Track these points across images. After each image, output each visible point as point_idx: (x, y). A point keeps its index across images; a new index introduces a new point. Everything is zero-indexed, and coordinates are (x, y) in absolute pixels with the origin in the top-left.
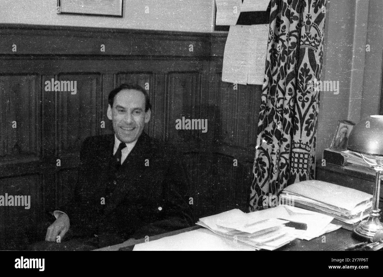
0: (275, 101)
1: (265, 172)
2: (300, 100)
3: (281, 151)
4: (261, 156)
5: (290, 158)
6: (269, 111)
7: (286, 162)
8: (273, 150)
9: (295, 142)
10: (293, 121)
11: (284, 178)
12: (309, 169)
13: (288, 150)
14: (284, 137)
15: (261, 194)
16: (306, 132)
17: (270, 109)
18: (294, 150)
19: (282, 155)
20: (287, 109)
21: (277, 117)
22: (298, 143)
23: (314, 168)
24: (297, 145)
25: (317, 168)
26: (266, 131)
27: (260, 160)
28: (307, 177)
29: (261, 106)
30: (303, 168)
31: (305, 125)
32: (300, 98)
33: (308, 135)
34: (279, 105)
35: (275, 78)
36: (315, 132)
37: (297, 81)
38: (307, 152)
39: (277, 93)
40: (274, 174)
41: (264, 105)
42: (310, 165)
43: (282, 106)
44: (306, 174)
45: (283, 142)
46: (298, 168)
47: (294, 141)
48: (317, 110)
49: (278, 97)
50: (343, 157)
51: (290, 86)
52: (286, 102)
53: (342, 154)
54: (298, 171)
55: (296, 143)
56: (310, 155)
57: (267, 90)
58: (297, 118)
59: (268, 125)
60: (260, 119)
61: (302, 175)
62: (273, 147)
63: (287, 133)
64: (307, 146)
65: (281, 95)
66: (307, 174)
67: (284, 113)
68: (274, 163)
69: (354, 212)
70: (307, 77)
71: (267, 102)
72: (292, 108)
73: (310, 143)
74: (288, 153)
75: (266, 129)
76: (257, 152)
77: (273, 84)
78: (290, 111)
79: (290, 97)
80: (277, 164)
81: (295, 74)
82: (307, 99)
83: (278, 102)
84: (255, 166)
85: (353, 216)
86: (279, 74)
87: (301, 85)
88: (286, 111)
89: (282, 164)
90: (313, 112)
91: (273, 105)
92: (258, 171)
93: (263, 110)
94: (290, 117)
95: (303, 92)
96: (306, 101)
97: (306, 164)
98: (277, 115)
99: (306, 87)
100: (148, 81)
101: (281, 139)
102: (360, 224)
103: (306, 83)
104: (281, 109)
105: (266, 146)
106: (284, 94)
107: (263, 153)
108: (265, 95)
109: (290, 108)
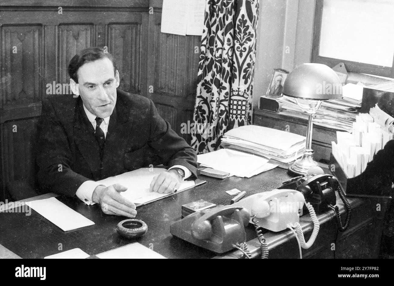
0: (214, 52)
1: (205, 119)
2: (238, 49)
3: (220, 99)
4: (201, 104)
5: (229, 105)
6: (208, 61)
7: (226, 109)
8: (212, 98)
9: (233, 90)
10: (231, 70)
11: (223, 125)
12: (247, 115)
13: (227, 97)
14: (223, 85)
15: (201, 141)
16: (244, 80)
17: (209, 58)
18: (233, 98)
19: (222, 103)
20: (225, 58)
22: (237, 91)
23: (251, 115)
24: (236, 93)
25: (254, 115)
26: (205, 80)
27: (200, 108)
28: (245, 123)
29: (200, 57)
30: (241, 115)
31: (243, 74)
32: (238, 48)
33: (246, 83)
34: (218, 55)
35: (214, 29)
36: (252, 80)
37: (235, 32)
38: (245, 99)
39: (216, 43)
40: (214, 120)
41: (204, 55)
42: (248, 111)
43: (221, 56)
44: (244, 120)
45: (222, 90)
46: (237, 115)
47: (232, 89)
48: (254, 60)
49: (217, 47)
50: (278, 103)
51: (228, 36)
52: (225, 52)
53: (277, 101)
54: (237, 118)
55: (234, 91)
56: (247, 102)
57: (206, 40)
58: (235, 67)
59: (207, 74)
60: (200, 69)
61: (240, 121)
62: (213, 95)
63: (226, 82)
64: (245, 94)
65: (219, 45)
66: (245, 120)
67: (223, 62)
68: (214, 110)
69: (289, 152)
70: (245, 28)
71: (206, 52)
72: (230, 58)
73: (248, 91)
74: (227, 100)
75: (205, 78)
76: (198, 100)
77: (212, 35)
78: (228, 60)
79: (229, 47)
80: (217, 111)
81: (233, 25)
82: (245, 49)
83: (217, 52)
84: (195, 114)
85: (288, 156)
86: (218, 25)
87: (239, 35)
88: (225, 61)
89: (221, 110)
90: (251, 60)
91: (212, 54)
92: (198, 119)
93: (202, 60)
94: (228, 66)
95: (241, 42)
96: (244, 50)
97: (244, 110)
98: (216, 65)
99: (244, 38)
100: (89, 32)
101: (221, 87)
102: (295, 163)
103: (244, 34)
104: (220, 59)
105: (205, 95)
106: (223, 44)
107: (202, 102)
108: (205, 46)
109: (229, 58)
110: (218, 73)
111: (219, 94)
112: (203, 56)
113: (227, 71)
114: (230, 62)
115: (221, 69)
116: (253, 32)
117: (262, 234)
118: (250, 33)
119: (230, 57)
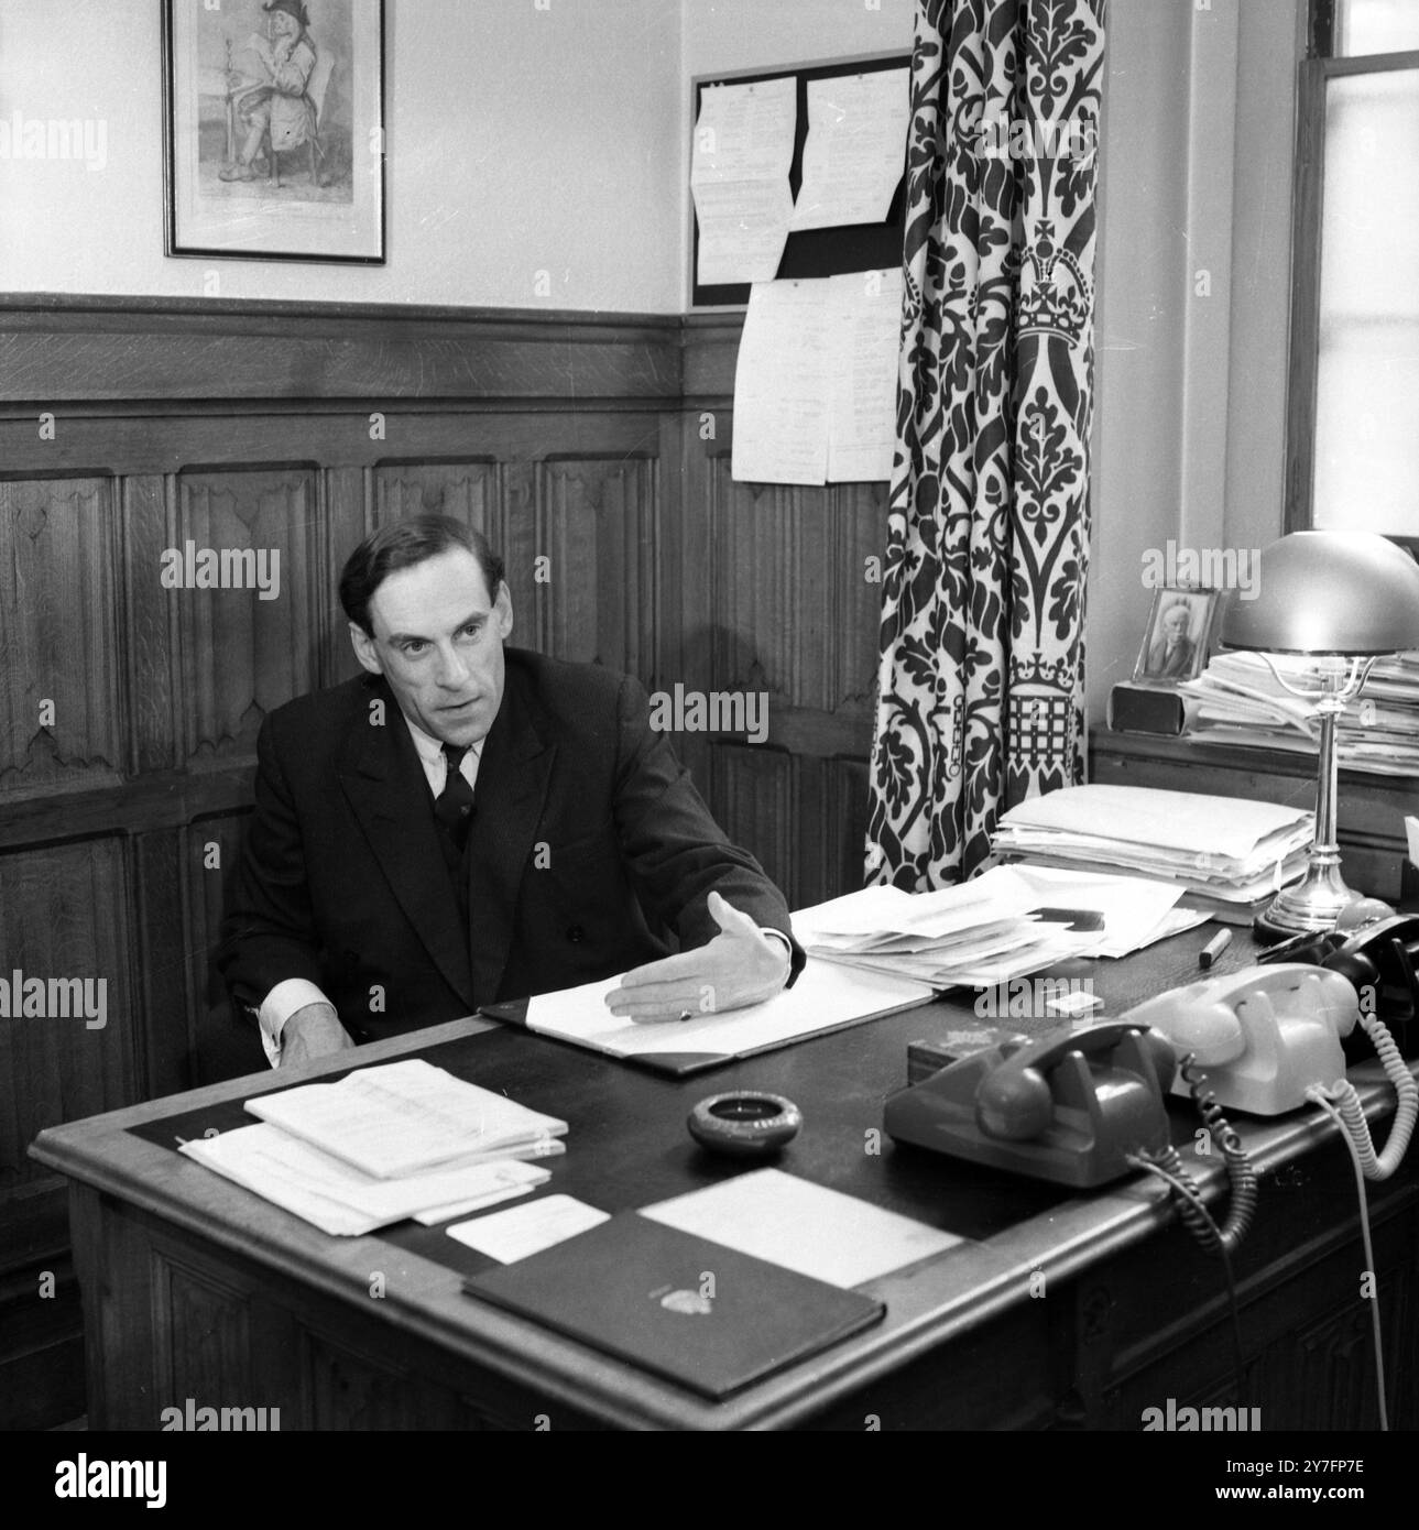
0: (938, 530)
1: (910, 781)
2: (1029, 514)
3: (970, 700)
4: (895, 727)
5: (1005, 718)
6: (915, 568)
7: (992, 734)
8: (940, 699)
9: (1019, 661)
10: (1006, 591)
11: (986, 792)
12: (1070, 753)
13: (996, 691)
14: (978, 649)
15: (900, 862)
16: (1055, 623)
17: (918, 559)
18: (1018, 690)
19: (975, 712)
20: (983, 549)
21: (948, 583)
22: (1030, 665)
23: (1083, 752)
24: (1026, 671)
25: (1091, 752)
26: (909, 639)
27: (892, 739)
28: (1066, 780)
29: (888, 552)
30: (1050, 751)
31: (1049, 602)
32: (1029, 508)
33: (1062, 633)
34: (952, 540)
35: (932, 449)
36: (1081, 626)
37: (1013, 452)
38: (1063, 694)
39: (946, 497)
40: (949, 780)
41: (901, 547)
42: (1072, 736)
43: (965, 542)
44: (1061, 769)
45: (975, 664)
46: (1034, 751)
47: (1015, 659)
48: (1086, 551)
49: (950, 514)
51: (990, 468)
52: (980, 527)
53: (1179, 693)
54: (1034, 763)
55: (1022, 665)
56: (1070, 702)
57: (905, 493)
58: (1019, 579)
59: (914, 616)
60: (888, 598)
61: (1048, 774)
62: (942, 685)
63: (989, 635)
64: (1061, 674)
65: (958, 504)
66: (1066, 770)
67: (974, 566)
68: (947, 741)
69: (1252, 862)
70: (1050, 435)
71: (908, 535)
72: (1002, 547)
73: (1070, 664)
74: (995, 702)
75: (907, 631)
76: (884, 711)
77: (926, 472)
78: (994, 557)
79: (993, 508)
80: (960, 744)
81: (1007, 426)
82: (1054, 510)
83: (951, 532)
84: (877, 764)
85: (1248, 877)
86: (949, 433)
87: (1028, 463)
88: (981, 559)
89: (976, 741)
90: (1075, 552)
91: (931, 544)
92: (888, 780)
93: (894, 564)
94: (995, 578)
95: (1039, 489)
96: (1050, 516)
97: (1059, 734)
98: (948, 575)
99: (1047, 470)
100: (478, 489)
101: (969, 655)
102: (1278, 900)
103: (1047, 457)
104: (962, 554)
105: (909, 690)
106: (970, 499)
107: (899, 717)
108: (903, 512)
109: (994, 547)
110: (956, 607)
111: (965, 682)
112: (899, 550)
113: (993, 594)
114: (998, 560)
115: (967, 591)
116: (1079, 450)
117: (1223, 1121)
118: (1068, 451)
119: (1001, 543)
